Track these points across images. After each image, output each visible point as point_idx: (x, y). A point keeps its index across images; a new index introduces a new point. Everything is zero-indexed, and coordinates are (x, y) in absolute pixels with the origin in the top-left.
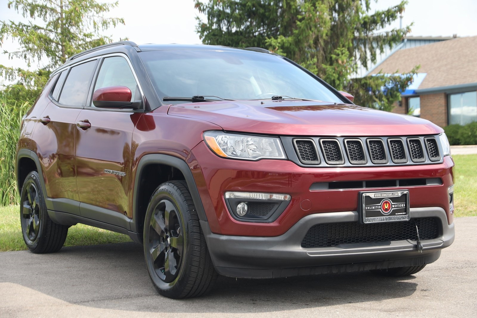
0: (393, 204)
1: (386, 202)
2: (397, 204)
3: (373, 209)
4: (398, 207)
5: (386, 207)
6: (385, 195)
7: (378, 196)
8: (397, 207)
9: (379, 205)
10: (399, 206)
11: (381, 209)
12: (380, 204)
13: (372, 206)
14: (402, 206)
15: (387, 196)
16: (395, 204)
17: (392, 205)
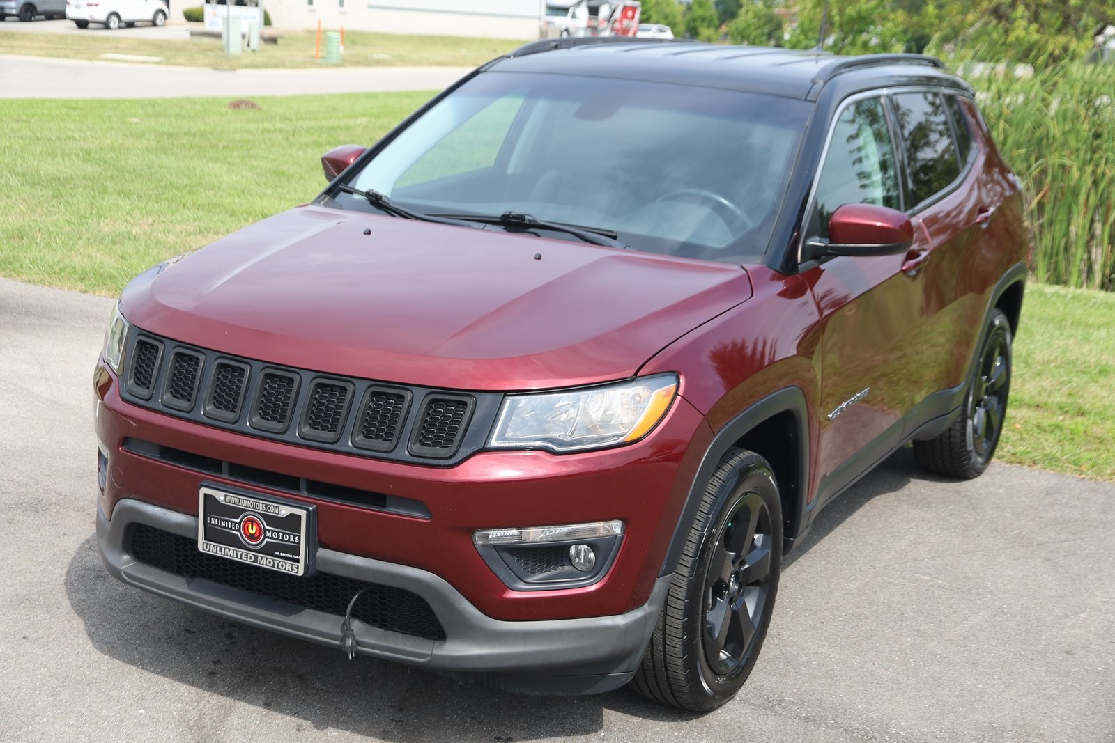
0: (269, 531)
1: (252, 521)
2: (278, 533)
3: (223, 527)
4: (281, 540)
5: (253, 532)
6: (248, 504)
7: (232, 500)
8: (278, 539)
9: (236, 523)
10: (282, 537)
11: (239, 531)
12: (238, 521)
13: (221, 520)
14: (292, 539)
15: (253, 508)
16: (273, 532)
17: (265, 530)
